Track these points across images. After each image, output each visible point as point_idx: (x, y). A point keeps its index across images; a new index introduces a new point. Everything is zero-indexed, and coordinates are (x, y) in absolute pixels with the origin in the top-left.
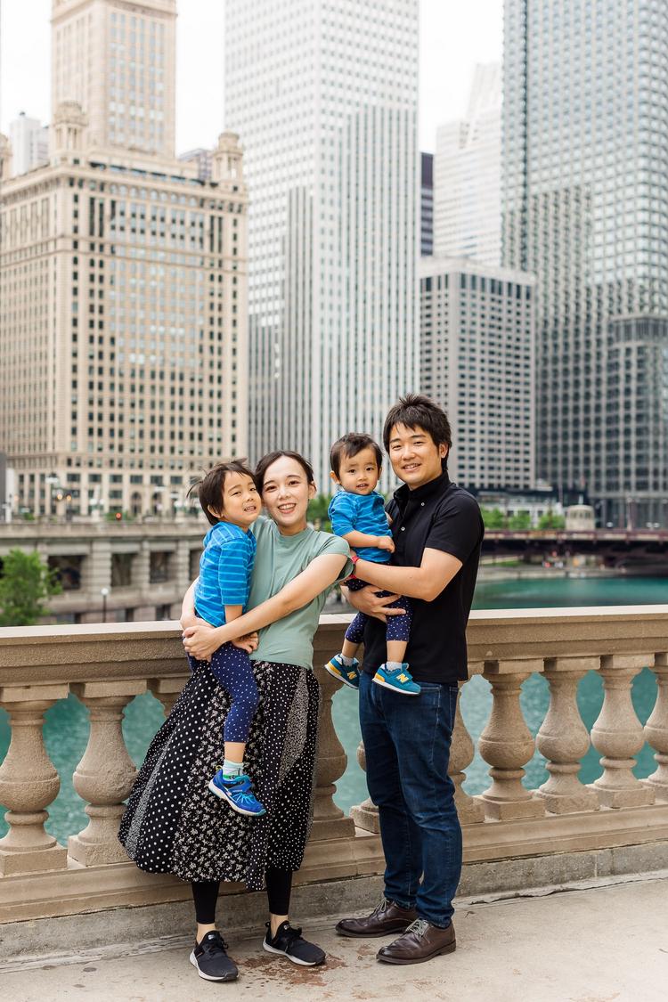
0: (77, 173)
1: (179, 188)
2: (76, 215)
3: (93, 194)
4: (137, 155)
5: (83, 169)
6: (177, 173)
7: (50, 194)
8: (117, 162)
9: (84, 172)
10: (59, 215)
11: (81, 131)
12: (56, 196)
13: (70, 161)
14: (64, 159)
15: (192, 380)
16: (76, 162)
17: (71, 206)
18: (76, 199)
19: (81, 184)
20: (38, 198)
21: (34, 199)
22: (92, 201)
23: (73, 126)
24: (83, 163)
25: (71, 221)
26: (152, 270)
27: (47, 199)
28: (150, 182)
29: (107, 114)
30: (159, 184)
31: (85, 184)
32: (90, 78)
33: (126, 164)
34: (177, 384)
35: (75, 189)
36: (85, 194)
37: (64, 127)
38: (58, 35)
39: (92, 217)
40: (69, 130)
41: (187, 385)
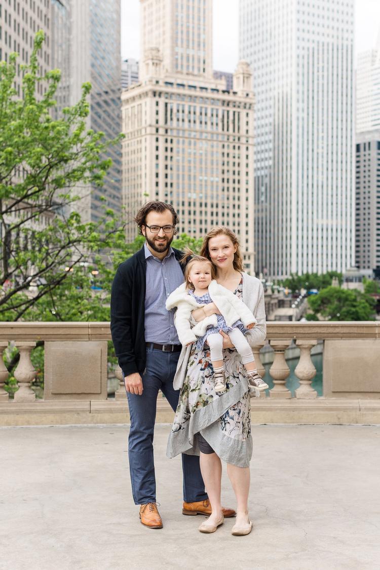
0: (158, 88)
1: (215, 95)
2: (157, 113)
3: (167, 101)
4: (191, 77)
5: (161, 86)
6: (214, 87)
7: (143, 101)
8: (180, 82)
9: (162, 88)
10: (148, 113)
11: (160, 64)
12: (146, 103)
13: (154, 82)
14: (151, 81)
15: (223, 207)
16: (157, 82)
17: (155, 108)
18: (157, 104)
19: (160, 95)
20: (135, 104)
21: (132, 105)
22: (166, 104)
23: (155, 61)
24: (161, 83)
25: (154, 117)
26: (199, 144)
27: (141, 104)
28: (198, 93)
29: (174, 54)
30: (204, 94)
31: (162, 95)
32: (164, 33)
33: (185, 83)
34: (215, 210)
35: (157, 98)
36: (162, 101)
37: (150, 62)
38: (145, 9)
39: (166, 114)
40: (153, 63)
41: (220, 210)
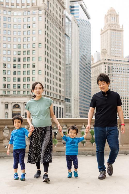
0: (105, 61)
1: (124, 63)
3: (108, 65)
4: (116, 57)
5: (106, 61)
6: (124, 60)
7: (101, 66)
8: (113, 59)
9: (107, 61)
10: (102, 69)
11: (106, 54)
12: (102, 66)
13: (104, 60)
14: (103, 59)
15: (127, 99)
16: (105, 59)
17: (104, 68)
18: (105, 66)
19: (106, 64)
20: (98, 67)
21: (97, 67)
22: (108, 66)
23: (104, 53)
24: (106, 60)
25: (104, 70)
26: (120, 79)
27: (100, 67)
28: (119, 62)
29: (111, 50)
30: (121, 62)
31: (107, 64)
32: (108, 44)
33: (114, 59)
34: (125, 100)
35: (105, 65)
36: (107, 65)
37: (103, 53)
38: (102, 37)
39: (108, 69)
40: (104, 54)
41: (126, 100)
